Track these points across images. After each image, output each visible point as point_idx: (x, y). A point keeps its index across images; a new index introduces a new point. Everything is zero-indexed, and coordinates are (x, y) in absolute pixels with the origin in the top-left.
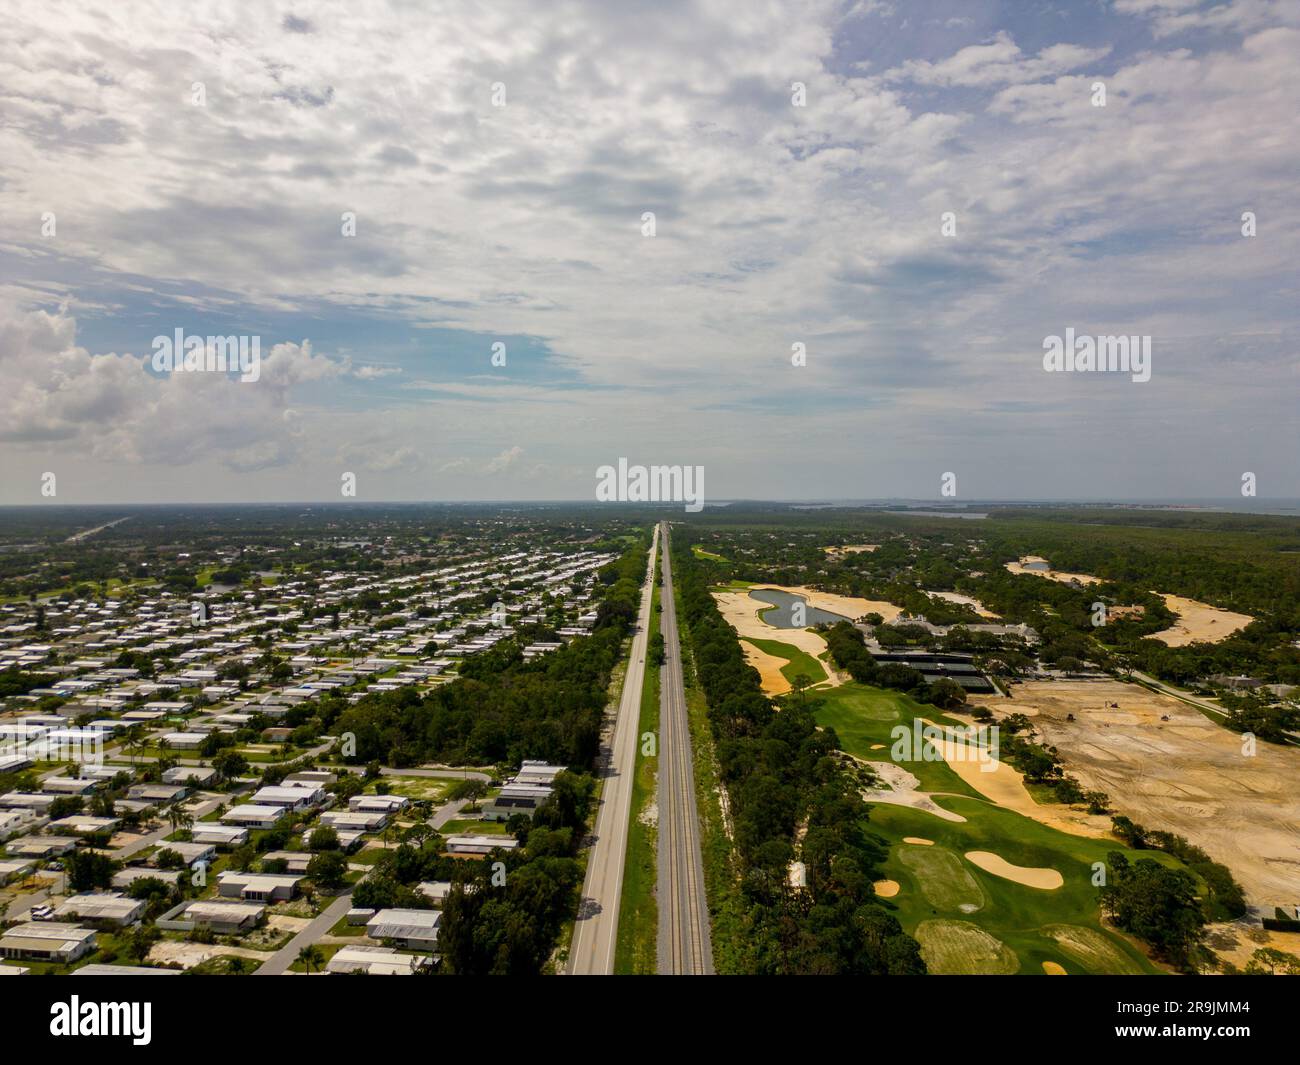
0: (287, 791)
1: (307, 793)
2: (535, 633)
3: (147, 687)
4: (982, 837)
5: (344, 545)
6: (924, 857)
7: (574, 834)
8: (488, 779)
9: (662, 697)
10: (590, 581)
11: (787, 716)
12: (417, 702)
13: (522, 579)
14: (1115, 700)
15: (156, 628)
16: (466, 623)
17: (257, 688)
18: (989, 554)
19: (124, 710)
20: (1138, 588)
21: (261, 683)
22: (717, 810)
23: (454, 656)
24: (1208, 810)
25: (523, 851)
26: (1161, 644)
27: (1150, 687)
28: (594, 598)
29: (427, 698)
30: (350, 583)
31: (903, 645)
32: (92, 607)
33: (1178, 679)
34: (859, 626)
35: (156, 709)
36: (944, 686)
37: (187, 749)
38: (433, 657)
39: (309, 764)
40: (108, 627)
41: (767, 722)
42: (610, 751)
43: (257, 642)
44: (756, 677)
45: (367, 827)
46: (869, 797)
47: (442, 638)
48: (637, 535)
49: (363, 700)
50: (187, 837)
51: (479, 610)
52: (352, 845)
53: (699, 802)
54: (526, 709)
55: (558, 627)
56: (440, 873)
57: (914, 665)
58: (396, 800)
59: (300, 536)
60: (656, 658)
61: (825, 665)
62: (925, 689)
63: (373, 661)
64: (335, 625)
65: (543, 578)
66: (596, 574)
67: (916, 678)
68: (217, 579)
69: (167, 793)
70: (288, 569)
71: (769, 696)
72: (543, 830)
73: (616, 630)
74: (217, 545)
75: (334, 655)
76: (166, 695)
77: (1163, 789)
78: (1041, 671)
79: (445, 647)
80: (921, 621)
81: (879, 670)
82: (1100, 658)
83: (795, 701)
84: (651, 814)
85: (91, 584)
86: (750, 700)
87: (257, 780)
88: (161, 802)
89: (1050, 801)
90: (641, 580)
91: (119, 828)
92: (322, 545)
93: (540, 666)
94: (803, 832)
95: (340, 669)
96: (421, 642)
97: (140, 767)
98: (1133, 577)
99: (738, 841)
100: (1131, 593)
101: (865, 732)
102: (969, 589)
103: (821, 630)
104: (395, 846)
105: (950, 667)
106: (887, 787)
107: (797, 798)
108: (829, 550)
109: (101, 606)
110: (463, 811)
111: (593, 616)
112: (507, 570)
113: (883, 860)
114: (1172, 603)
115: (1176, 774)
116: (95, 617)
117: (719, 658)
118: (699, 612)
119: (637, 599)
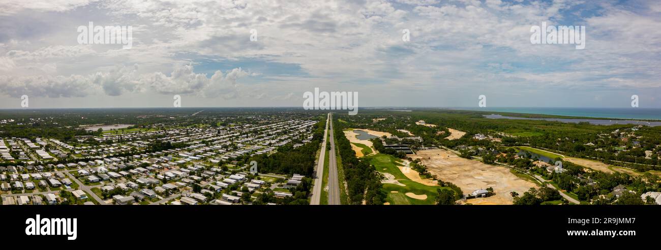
0: (237, 176)
1: (242, 178)
2: (297, 141)
3: (207, 149)
4: (409, 189)
5: (249, 118)
6: (396, 196)
7: (307, 193)
8: (285, 178)
9: (330, 158)
10: (311, 128)
11: (362, 163)
12: (267, 158)
13: (293, 127)
14: (438, 153)
15: (210, 135)
16: (279, 138)
17: (230, 151)
18: (412, 120)
19: (203, 153)
20: (443, 127)
21: (231, 150)
22: (344, 187)
23: (276, 146)
24: (456, 176)
25: (294, 197)
26: (448, 140)
27: (445, 149)
28: (312, 132)
29: (269, 157)
30: (250, 127)
31: (392, 143)
32: (197, 130)
33: (451, 147)
34: (381, 139)
35: (209, 154)
36: (401, 153)
37: (215, 164)
38: (271, 146)
39: (242, 171)
40: (200, 134)
41: (357, 164)
42: (316, 172)
43: (230, 140)
44: (355, 153)
45: (255, 187)
46: (383, 182)
47: (273, 142)
48: (324, 116)
49: (254, 156)
50: (216, 184)
51: (282, 135)
52: (252, 191)
53: (339, 185)
54: (294, 160)
55: (302, 140)
56: (273, 201)
57: (394, 148)
58: (262, 182)
59: (239, 115)
60: (328, 148)
61: (372, 149)
62: (397, 154)
63: (256, 146)
64: (247, 137)
65: (298, 127)
66: (312, 126)
67: (394, 151)
68: (221, 125)
69: (212, 173)
70: (237, 123)
71: (358, 158)
72: (299, 192)
73: (318, 141)
74: (221, 117)
75: (247, 144)
76: (211, 151)
77: (448, 172)
78: (423, 148)
79: (273, 144)
80: (396, 137)
81: (386, 150)
82: (435, 144)
83: (364, 159)
84: (327, 188)
85: (197, 125)
86: (353, 159)
87: (230, 173)
88: (210, 175)
89: (424, 178)
90: (324, 128)
91: (202, 180)
92: (244, 117)
93: (298, 150)
94: (366, 192)
95: (248, 148)
96: (268, 142)
97: (206, 166)
98: (443, 125)
99: (350, 195)
100: (442, 128)
101: (382, 166)
102: (407, 129)
103: (372, 140)
104: (262, 193)
105: (402, 148)
106: (387, 179)
107: (365, 183)
108: (374, 120)
109: (199, 130)
110: (278, 186)
111: (312, 137)
112: (289, 125)
113: (386, 197)
114: (450, 130)
115: (451, 169)
116: (197, 132)
117: (345, 148)
118: (340, 136)
119: (323, 133)
